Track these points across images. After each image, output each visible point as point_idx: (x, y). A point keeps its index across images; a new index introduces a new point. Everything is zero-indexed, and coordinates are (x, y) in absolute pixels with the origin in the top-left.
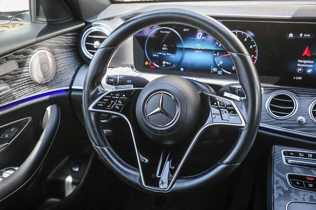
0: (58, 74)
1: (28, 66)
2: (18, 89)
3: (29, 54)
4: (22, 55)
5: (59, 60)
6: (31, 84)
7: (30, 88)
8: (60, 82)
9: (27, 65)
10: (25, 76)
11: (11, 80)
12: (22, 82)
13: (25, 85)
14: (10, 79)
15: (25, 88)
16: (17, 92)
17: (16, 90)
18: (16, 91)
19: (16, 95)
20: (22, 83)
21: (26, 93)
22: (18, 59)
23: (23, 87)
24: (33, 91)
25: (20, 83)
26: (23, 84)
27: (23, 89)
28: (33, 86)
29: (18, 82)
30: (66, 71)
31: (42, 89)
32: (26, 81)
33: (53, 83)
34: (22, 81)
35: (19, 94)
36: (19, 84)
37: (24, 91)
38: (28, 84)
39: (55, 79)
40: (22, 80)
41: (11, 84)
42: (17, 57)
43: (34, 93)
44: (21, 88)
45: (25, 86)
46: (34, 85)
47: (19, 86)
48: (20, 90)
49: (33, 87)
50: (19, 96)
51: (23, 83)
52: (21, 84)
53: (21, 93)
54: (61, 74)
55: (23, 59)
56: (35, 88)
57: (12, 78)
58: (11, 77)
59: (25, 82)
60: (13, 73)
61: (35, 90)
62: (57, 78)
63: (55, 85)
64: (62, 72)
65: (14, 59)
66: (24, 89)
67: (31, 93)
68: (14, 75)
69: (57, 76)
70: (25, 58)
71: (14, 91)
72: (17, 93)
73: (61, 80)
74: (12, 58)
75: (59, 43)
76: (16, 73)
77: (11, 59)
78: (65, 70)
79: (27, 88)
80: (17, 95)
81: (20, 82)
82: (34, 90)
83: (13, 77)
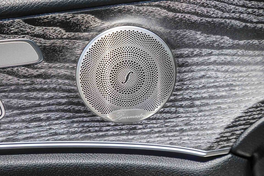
0: (181, 106)
1: (76, 62)
2: (33, 116)
3: (85, 31)
4: (58, 29)
5: (197, 64)
6: (79, 111)
7: (73, 122)
8: (182, 131)
9: (73, 58)
10: (64, 87)
11: (13, 87)
12: (51, 101)
13: (57, 111)
14: (11, 85)
15: (57, 119)
16: (25, 124)
17: (23, 117)
18: (23, 121)
19: (21, 131)
20: (48, 105)
21: (56, 134)
22: (44, 36)
23: (50, 114)
24: (81, 132)
25: (43, 102)
26: (53, 107)
27: (48, 119)
28: (85, 119)
29: (38, 99)
30: (212, 101)
31: (113, 135)
32: (64, 101)
33: (156, 126)
34: (51, 98)
35: (33, 130)
36: (39, 105)
37: (49, 125)
38: (69, 111)
39: (164, 115)
40: (51, 94)
41: (11, 98)
42: (38, 30)
43: (83, 139)
44: (42, 116)
45: (58, 115)
46: (88, 119)
47: (38, 109)
48: (40, 120)
49: (83, 121)
50: (29, 135)
51: (53, 104)
52: (44, 106)
53: (37, 129)
54: (192, 106)
55: (61, 38)
56: (88, 127)
57: (17, 84)
58: (15, 80)
59: (59, 104)
60: (24, 71)
61: (89, 131)
62: (174, 115)
63: (159, 132)
64: (198, 103)
65: (28, 34)
66: (54, 120)
67: (73, 136)
68: (25, 77)
69: (173, 109)
70: (68, 38)
71: (17, 118)
72: (27, 127)
73: (186, 124)
74: (22, 31)
75: (210, 17)
76: (35, 72)
77: (16, 33)
78: (211, 97)
79: (64, 121)
80: (25, 131)
81: (43, 99)
82: (86, 132)
83: (22, 81)
